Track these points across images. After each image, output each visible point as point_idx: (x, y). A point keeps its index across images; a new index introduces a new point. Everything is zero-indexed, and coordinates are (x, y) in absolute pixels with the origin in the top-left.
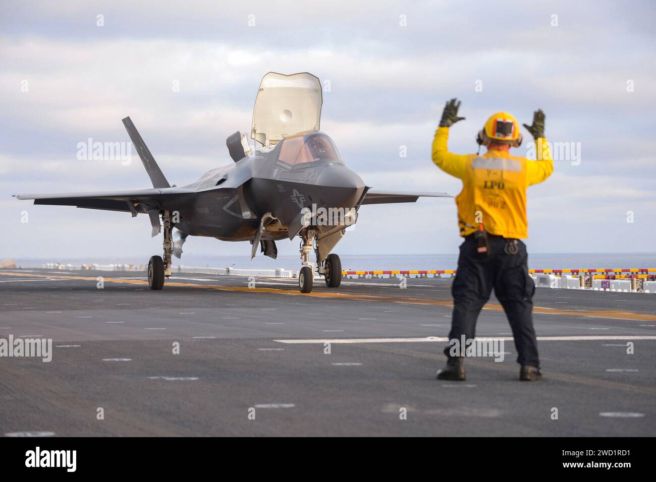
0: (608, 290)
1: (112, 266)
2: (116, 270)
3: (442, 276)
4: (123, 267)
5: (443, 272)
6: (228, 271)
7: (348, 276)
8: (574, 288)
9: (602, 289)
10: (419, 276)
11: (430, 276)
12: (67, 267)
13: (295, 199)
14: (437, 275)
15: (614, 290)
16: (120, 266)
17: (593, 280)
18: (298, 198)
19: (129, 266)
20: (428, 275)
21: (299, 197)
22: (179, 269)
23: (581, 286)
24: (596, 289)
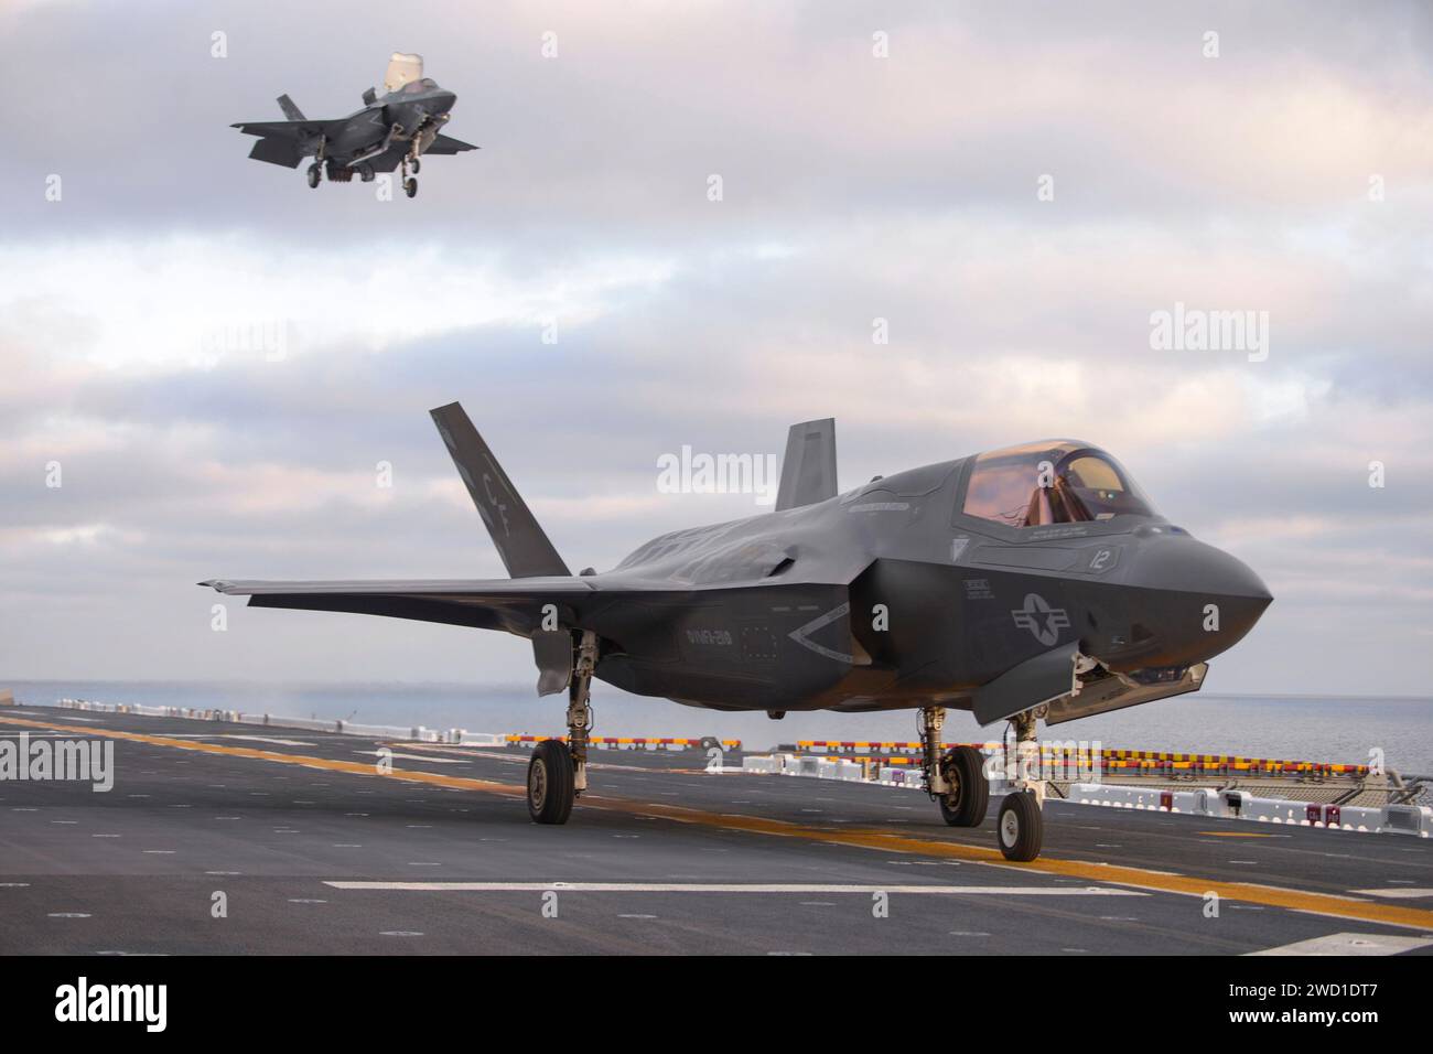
0: (901, 785)
1: (163, 708)
2: (168, 715)
3: (670, 747)
4: (180, 712)
5: (671, 741)
6: (340, 726)
7: (523, 744)
8: (853, 779)
9: (893, 784)
10: (634, 746)
11: (651, 747)
12: (93, 706)
13: (1028, 618)
14: (662, 746)
15: (909, 786)
16: (174, 709)
17: (881, 769)
18: (1041, 618)
19: (188, 711)
20: (646, 746)
21: (1046, 616)
22: (266, 719)
23: (863, 776)
24: (885, 783)
